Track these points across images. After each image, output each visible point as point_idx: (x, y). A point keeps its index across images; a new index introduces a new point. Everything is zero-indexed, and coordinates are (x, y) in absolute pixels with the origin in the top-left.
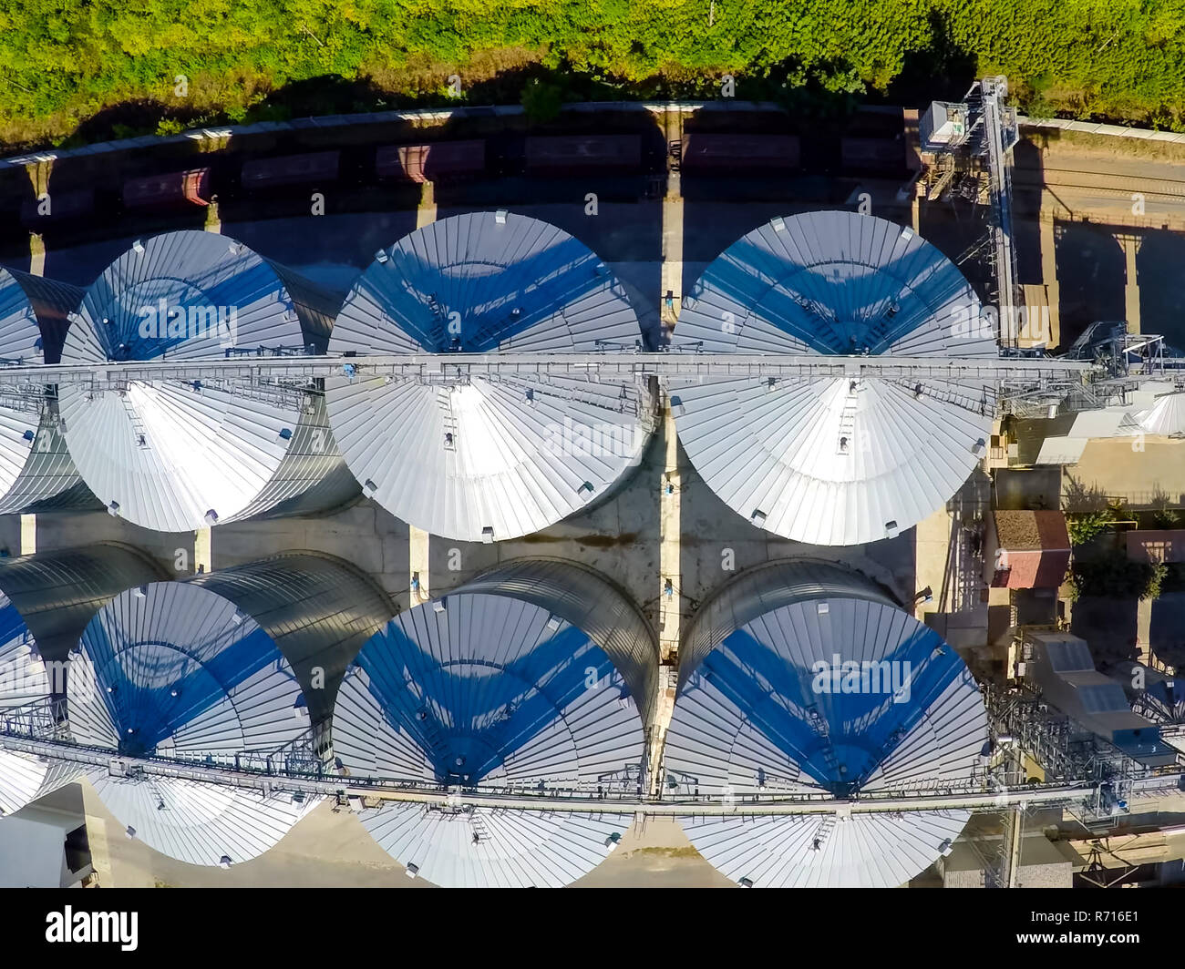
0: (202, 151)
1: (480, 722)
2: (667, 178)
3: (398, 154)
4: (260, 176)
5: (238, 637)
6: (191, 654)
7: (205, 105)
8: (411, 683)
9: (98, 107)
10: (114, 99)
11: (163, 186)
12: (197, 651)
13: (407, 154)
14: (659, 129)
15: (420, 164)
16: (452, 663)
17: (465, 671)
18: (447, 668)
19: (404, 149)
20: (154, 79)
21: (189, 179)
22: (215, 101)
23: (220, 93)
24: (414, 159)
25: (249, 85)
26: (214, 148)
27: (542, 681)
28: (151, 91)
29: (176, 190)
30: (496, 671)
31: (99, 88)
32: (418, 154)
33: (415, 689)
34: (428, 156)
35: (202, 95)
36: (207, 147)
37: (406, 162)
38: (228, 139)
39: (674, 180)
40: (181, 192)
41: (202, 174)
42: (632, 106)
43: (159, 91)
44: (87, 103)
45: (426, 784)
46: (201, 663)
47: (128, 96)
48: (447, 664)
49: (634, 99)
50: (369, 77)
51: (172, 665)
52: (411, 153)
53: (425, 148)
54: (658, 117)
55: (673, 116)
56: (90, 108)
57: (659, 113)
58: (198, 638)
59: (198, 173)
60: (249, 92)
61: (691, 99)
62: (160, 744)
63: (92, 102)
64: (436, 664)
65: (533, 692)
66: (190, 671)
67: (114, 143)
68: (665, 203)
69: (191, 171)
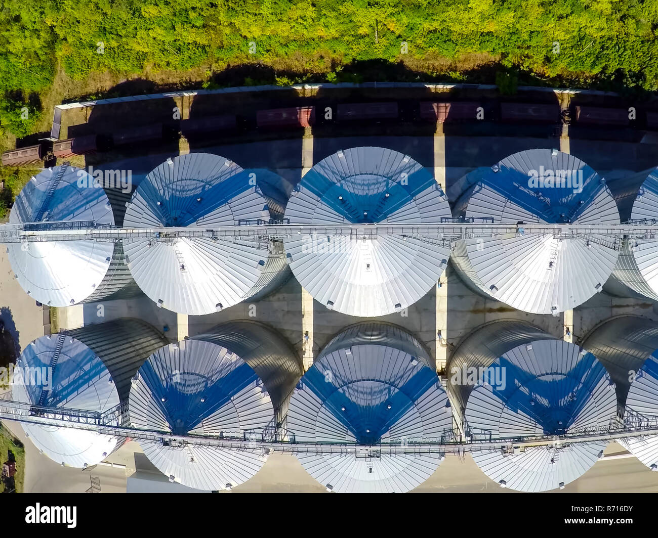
0: (301, 95)
1: (563, 402)
2: (562, 127)
3: (433, 107)
4: (350, 113)
5: (415, 372)
6: (392, 384)
8: (522, 387)
9: (225, 66)
10: (235, 62)
11: (284, 115)
12: (394, 382)
13: (438, 107)
14: (558, 101)
15: (446, 113)
16: (543, 375)
17: (549, 378)
18: (541, 378)
19: (436, 104)
20: (264, 53)
21: (302, 113)
22: (307, 68)
23: (310, 64)
24: (442, 110)
25: (328, 60)
26: (308, 95)
27: (583, 380)
28: (263, 59)
29: (294, 118)
30: (564, 377)
31: (223, 55)
32: (445, 108)
33: (524, 390)
34: (450, 109)
35: (297, 64)
36: (304, 93)
37: (438, 111)
38: (317, 90)
39: (565, 127)
41: (311, 110)
42: (548, 90)
43: (268, 60)
44: (216, 63)
45: (537, 436)
46: (398, 388)
48: (539, 376)
49: (549, 86)
50: (402, 62)
51: (381, 392)
52: (440, 106)
53: (447, 104)
54: (558, 96)
55: (566, 96)
57: (558, 94)
58: (393, 375)
59: (308, 109)
60: (329, 65)
61: (576, 89)
62: (383, 436)
63: (221, 63)
64: (534, 377)
65: (581, 386)
66: (393, 393)
67: (241, 88)
68: (560, 139)
69: (303, 107)
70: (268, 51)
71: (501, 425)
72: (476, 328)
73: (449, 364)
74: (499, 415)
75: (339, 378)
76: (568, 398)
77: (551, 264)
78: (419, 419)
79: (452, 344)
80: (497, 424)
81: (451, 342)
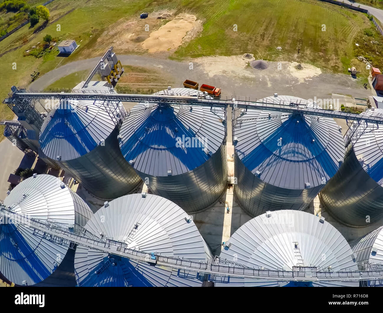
46: (273, 154)
58: (275, 166)
71: (201, 122)
72: (203, 211)
73: (224, 191)
74: (201, 129)
75: (316, 169)
76: (151, 130)
77: (136, 227)
78: (258, 132)
79: (221, 203)
80: (203, 124)
81: (221, 205)
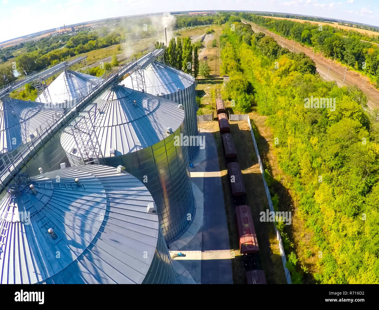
0: (271, 241)
7: (296, 238)
9: (288, 187)
10: (292, 193)
11: (246, 225)
20: (305, 209)
21: (250, 238)
22: (299, 243)
23: (304, 245)
25: (312, 260)
28: (299, 210)
29: (244, 232)
31: (296, 185)
35: (301, 235)
38: (278, 253)
40: (243, 234)
41: (254, 244)
43: (299, 213)
44: (288, 182)
47: (295, 199)
56: (286, 183)
60: (307, 262)
63: (289, 184)
69: (256, 238)
70: (307, 213)
